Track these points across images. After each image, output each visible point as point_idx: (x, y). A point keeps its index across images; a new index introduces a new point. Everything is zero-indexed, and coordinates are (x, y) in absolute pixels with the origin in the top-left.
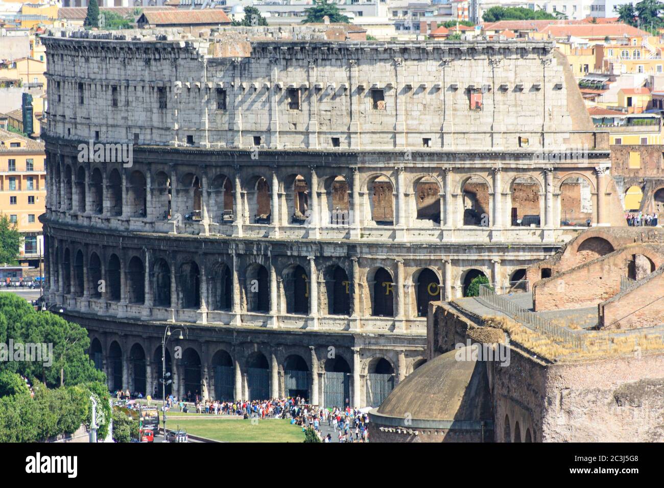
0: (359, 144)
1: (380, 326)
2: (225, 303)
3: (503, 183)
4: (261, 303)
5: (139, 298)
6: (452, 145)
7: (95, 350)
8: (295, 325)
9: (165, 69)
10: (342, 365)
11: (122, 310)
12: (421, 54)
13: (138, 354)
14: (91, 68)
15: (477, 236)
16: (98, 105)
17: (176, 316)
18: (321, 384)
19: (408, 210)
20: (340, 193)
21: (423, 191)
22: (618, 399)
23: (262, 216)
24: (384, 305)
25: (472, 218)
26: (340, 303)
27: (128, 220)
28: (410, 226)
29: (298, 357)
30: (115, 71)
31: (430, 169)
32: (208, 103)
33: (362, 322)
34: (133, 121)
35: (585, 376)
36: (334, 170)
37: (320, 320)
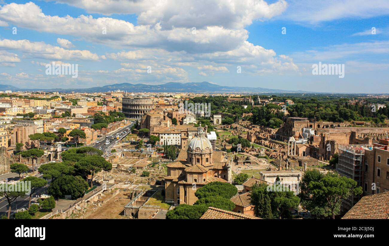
0: (140, 104)
1: (141, 114)
2: (132, 113)
3: (148, 106)
4: (134, 113)
5: (127, 112)
6: (145, 104)
7: (125, 115)
8: (136, 114)
9: (129, 100)
10: (139, 116)
11: (126, 113)
12: (143, 99)
13: (127, 115)
14: (125, 99)
15: (147, 109)
16: (125, 101)
17: (129, 113)
18: (138, 117)
19: (143, 107)
20: (139, 106)
21: (143, 106)
22: (155, 118)
23: (134, 108)
24: (141, 113)
25: (146, 108)
26: (139, 113)
27: (127, 108)
28: (143, 108)
29: (136, 116)
30: (126, 100)
31: (144, 105)
32: (131, 101)
33: (140, 114)
34: (127, 102)
35: (153, 117)
36: (139, 105)
37: (138, 114)
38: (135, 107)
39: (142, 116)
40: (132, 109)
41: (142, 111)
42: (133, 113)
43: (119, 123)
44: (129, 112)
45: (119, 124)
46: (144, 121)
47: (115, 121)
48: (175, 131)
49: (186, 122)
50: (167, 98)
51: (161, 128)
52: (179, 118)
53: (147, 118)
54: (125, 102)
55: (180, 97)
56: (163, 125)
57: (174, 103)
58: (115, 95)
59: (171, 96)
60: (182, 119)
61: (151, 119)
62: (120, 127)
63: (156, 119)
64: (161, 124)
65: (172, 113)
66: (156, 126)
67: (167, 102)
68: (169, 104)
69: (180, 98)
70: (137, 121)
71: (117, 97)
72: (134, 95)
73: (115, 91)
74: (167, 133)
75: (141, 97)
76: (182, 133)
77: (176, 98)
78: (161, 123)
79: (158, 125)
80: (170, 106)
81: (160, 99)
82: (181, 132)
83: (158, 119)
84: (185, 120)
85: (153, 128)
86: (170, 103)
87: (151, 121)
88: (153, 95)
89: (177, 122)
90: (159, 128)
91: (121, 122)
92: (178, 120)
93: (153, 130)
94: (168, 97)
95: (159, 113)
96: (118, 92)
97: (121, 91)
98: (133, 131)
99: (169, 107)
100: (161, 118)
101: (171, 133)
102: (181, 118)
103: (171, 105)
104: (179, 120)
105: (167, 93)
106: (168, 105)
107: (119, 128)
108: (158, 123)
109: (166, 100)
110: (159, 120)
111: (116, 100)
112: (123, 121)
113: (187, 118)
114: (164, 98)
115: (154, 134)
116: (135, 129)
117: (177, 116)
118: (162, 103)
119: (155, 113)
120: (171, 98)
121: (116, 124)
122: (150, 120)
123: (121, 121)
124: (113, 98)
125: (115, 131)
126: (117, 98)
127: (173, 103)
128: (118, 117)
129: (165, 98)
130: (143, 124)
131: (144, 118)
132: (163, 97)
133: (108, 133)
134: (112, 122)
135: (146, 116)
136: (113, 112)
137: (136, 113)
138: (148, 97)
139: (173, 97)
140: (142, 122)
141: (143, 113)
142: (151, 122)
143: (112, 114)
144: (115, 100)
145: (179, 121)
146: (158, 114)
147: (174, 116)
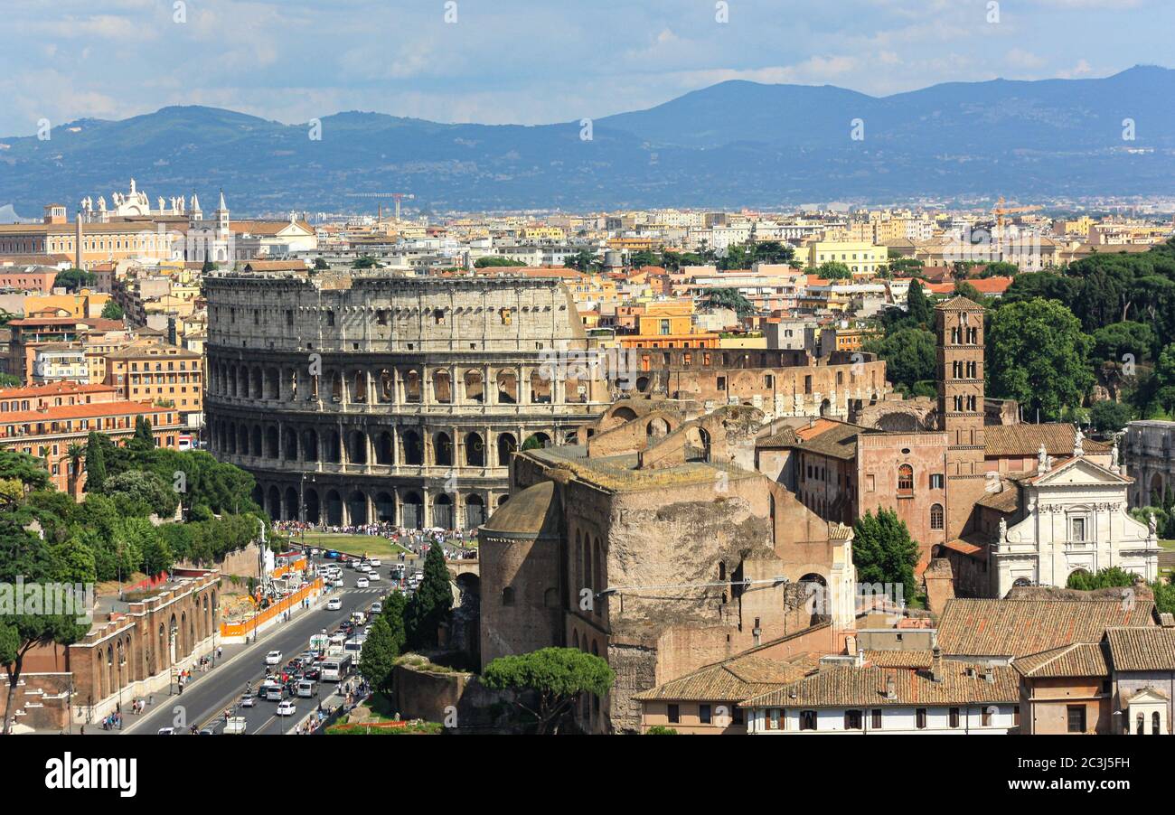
0: (427, 348)
2: (335, 457)
3: (525, 373)
4: (359, 457)
5: (275, 455)
6: (491, 348)
8: (383, 472)
9: (292, 298)
10: (415, 499)
12: (469, 286)
15: (509, 410)
16: (245, 323)
17: (300, 467)
18: (401, 512)
19: (460, 393)
20: (413, 381)
21: (470, 380)
22: (660, 516)
23: (360, 398)
24: (444, 458)
25: (505, 398)
26: (414, 456)
27: (267, 401)
28: (462, 403)
29: (385, 494)
30: (256, 300)
31: (476, 364)
32: (322, 321)
33: (430, 469)
34: (269, 333)
35: (637, 500)
36: (409, 366)
37: (401, 468)
38: (372, 393)
39: (493, 498)
40: (331, 419)
41: (458, 439)
42: (345, 466)
43: (204, 584)
44: (292, 455)
45: (207, 601)
46: (517, 557)
47: (154, 566)
48: (941, 672)
49: (1025, 569)
50: (732, 279)
51: (743, 641)
52: (937, 517)
53: (557, 520)
54: (249, 334)
55: (880, 256)
56: (762, 603)
57: (831, 332)
58: (93, 253)
59: (773, 252)
60: (984, 524)
61: (617, 533)
62: (220, 640)
63: (678, 529)
64: (738, 591)
65: (845, 452)
66: (684, 621)
67: (727, 318)
68: (761, 344)
69: (882, 273)
70: (434, 561)
71: (121, 272)
72: (309, 243)
73: (87, 203)
74: (845, 701)
75: (403, 266)
76: (1040, 693)
77: (833, 272)
78: (738, 575)
79: (700, 600)
80: (798, 373)
81: (641, 287)
82: (1028, 684)
83: (699, 536)
84: (1016, 538)
85: (649, 646)
86: (769, 331)
87: (622, 556)
88: (550, 247)
89: (911, 560)
90: (716, 639)
91: (216, 569)
92: (923, 536)
93: (647, 671)
94: (735, 260)
95: (703, 457)
96: (124, 210)
97: (155, 206)
98: (387, 683)
99: (779, 377)
100: (739, 519)
101: (893, 697)
102: (957, 520)
103: (796, 358)
104: (938, 537)
105: (694, 218)
106: (761, 359)
107: (202, 648)
108: (705, 582)
109: (713, 300)
110: (716, 544)
111: (111, 314)
112: (238, 563)
113: (1045, 518)
114: (691, 271)
115: (674, 718)
116: (415, 661)
117: (906, 485)
118: (679, 330)
119: (653, 456)
120: (772, 275)
121: (173, 593)
122: (601, 548)
123: (219, 557)
124: (72, 281)
125: (162, 680)
126: (118, 287)
127: (809, 333)
128: (178, 516)
129: (709, 277)
130: (508, 595)
131: (527, 523)
132: (674, 262)
133: (90, 701)
134: (123, 576)
135: (546, 502)
136: (123, 456)
137: (386, 457)
138: (482, 263)
139: (801, 254)
140: (501, 568)
141: (493, 455)
142: (613, 564)
143: (109, 481)
144: (96, 310)
145: (941, 551)
146: (699, 471)
147: (875, 495)
